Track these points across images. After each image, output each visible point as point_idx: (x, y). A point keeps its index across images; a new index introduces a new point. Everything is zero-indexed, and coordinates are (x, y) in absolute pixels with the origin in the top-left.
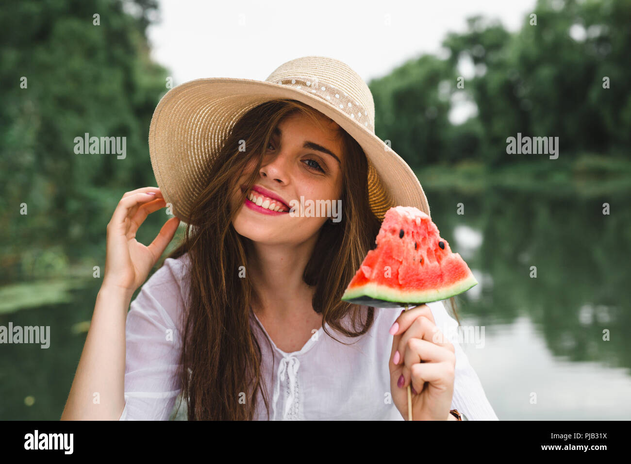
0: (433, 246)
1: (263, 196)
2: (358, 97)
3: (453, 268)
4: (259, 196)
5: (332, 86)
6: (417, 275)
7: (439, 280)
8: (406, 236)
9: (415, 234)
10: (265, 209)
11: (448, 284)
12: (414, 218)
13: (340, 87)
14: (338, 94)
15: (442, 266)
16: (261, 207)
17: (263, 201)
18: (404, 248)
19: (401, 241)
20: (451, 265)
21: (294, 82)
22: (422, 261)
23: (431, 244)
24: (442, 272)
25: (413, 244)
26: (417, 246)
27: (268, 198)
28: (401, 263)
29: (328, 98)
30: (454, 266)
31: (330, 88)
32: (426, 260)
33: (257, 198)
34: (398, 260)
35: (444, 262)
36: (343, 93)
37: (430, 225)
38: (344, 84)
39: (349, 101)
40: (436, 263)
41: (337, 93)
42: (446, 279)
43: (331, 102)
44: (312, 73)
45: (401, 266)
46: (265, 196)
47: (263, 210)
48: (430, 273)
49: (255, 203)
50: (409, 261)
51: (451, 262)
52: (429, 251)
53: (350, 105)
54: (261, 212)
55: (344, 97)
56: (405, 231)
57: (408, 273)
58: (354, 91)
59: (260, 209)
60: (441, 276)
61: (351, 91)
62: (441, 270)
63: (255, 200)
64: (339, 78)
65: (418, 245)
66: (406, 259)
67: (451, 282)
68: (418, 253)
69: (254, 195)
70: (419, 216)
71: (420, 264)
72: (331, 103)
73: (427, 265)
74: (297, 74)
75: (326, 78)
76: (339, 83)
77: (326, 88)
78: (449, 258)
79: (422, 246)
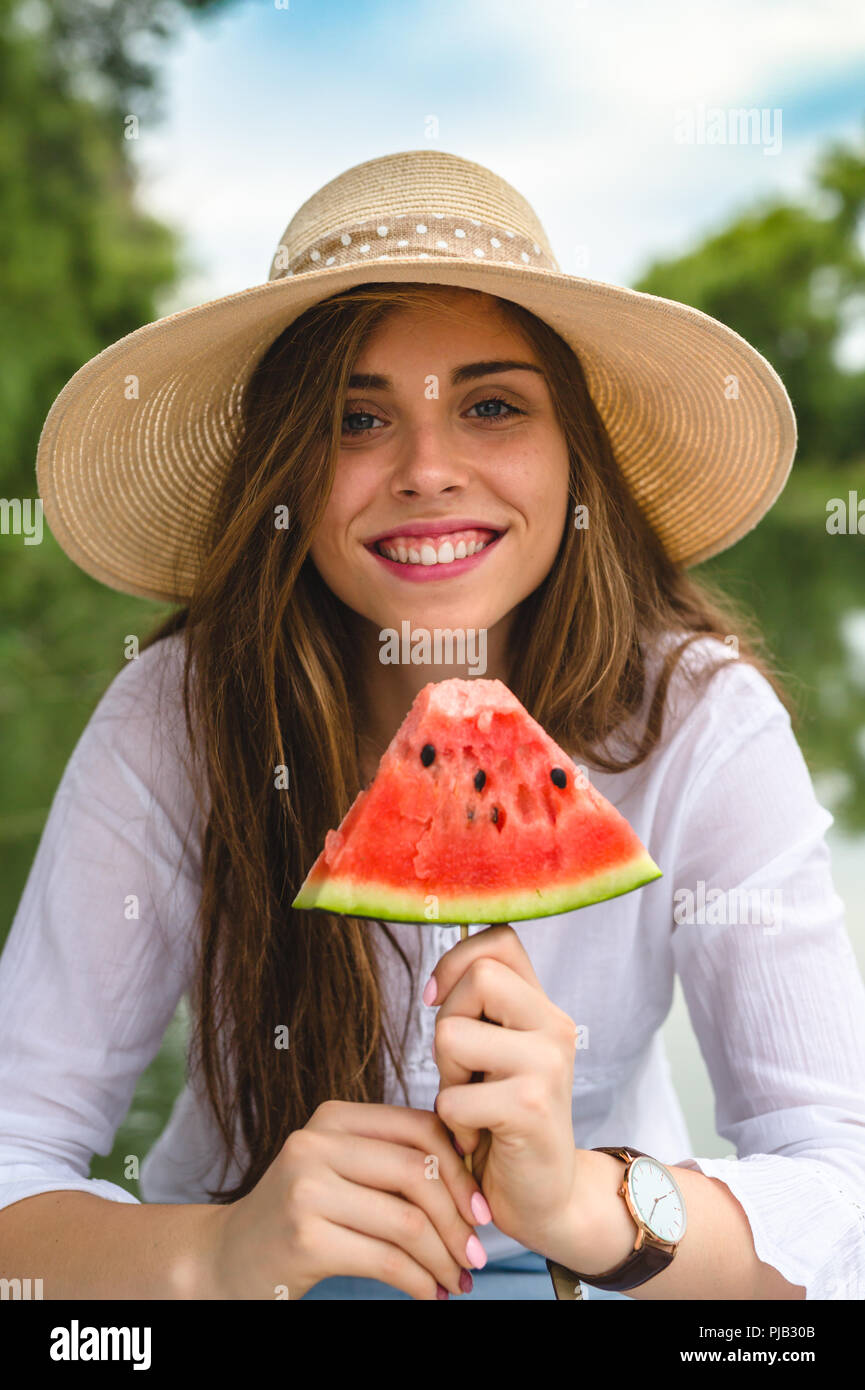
0: (538, 778)
1: (429, 540)
2: (504, 219)
3: (588, 834)
4: (420, 543)
5: (440, 216)
6: (481, 854)
7: (546, 866)
8: (442, 761)
9: (477, 751)
10: (449, 564)
11: (573, 875)
12: (469, 712)
13: (458, 211)
14: (460, 228)
15: (559, 831)
16: (438, 564)
17: (437, 549)
18: (438, 791)
19: (427, 774)
20: (583, 827)
21: (346, 240)
22: (499, 819)
23: (531, 773)
24: (557, 847)
25: (468, 777)
26: (482, 782)
27: (443, 538)
28: (428, 825)
29: (442, 245)
30: (593, 830)
31: (435, 221)
32: (513, 815)
33: (419, 551)
34: (415, 821)
35: (563, 821)
36: (468, 222)
37: (524, 728)
38: (462, 203)
39: (490, 235)
40: (542, 822)
41: (457, 227)
42: (567, 862)
43: (452, 251)
44: (379, 203)
45: (426, 833)
46: (435, 538)
47: (448, 570)
48: (518, 847)
49: (420, 565)
50: (452, 821)
51: (584, 821)
52: (523, 792)
53: (495, 243)
54: (444, 577)
55: (474, 229)
56: (440, 747)
57: (447, 851)
58: (490, 208)
59: (439, 571)
60: (554, 856)
61: (484, 212)
62: (553, 839)
63: (415, 557)
64: (445, 191)
65: (489, 780)
66: (446, 816)
67: (583, 869)
68: (482, 799)
69: (407, 547)
70: (488, 709)
71: (493, 829)
72: (454, 255)
73: (513, 828)
74: (345, 218)
75: (417, 203)
76: (450, 204)
77: (426, 224)
78: (577, 811)
79: (500, 779)
